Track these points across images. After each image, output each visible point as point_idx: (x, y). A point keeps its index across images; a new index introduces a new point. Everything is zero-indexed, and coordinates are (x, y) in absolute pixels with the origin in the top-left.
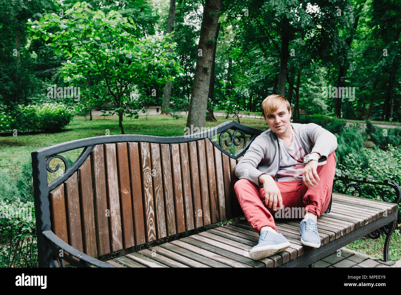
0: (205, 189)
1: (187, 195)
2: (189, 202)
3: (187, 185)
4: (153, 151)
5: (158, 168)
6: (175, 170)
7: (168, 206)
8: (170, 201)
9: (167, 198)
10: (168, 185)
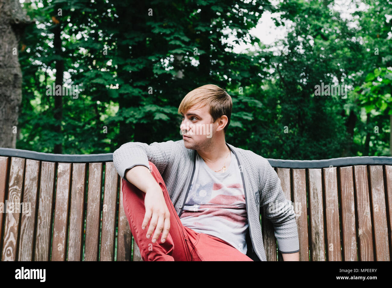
0: (108, 226)
1: (73, 229)
2: (75, 239)
3: (76, 217)
4: (28, 169)
5: (32, 189)
6: (59, 195)
7: (39, 238)
8: (43, 231)
9: (40, 227)
10: (43, 212)
